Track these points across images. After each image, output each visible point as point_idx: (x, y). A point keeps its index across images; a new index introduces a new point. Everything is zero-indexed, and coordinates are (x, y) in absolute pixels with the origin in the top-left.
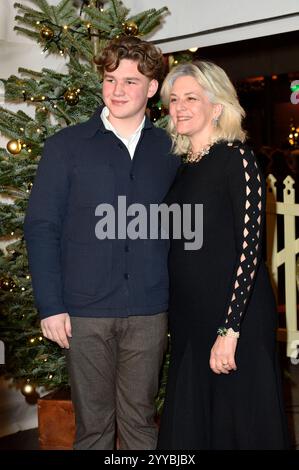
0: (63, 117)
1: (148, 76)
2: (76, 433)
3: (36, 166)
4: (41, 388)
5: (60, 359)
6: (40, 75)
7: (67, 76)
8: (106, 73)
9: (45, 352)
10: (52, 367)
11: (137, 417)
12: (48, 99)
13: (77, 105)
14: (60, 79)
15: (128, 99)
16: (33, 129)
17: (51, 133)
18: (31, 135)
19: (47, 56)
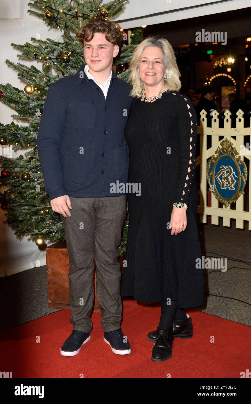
0: (60, 70)
1: (112, 43)
2: (70, 269)
3: (43, 102)
4: (48, 241)
5: (59, 224)
6: (45, 43)
7: (62, 44)
8: (86, 43)
9: (50, 219)
10: (54, 228)
11: (108, 259)
12: (50, 59)
13: (69, 63)
14: (58, 46)
15: (102, 58)
16: (41, 78)
17: (53, 82)
18: (40, 82)
19: (49, 30)
